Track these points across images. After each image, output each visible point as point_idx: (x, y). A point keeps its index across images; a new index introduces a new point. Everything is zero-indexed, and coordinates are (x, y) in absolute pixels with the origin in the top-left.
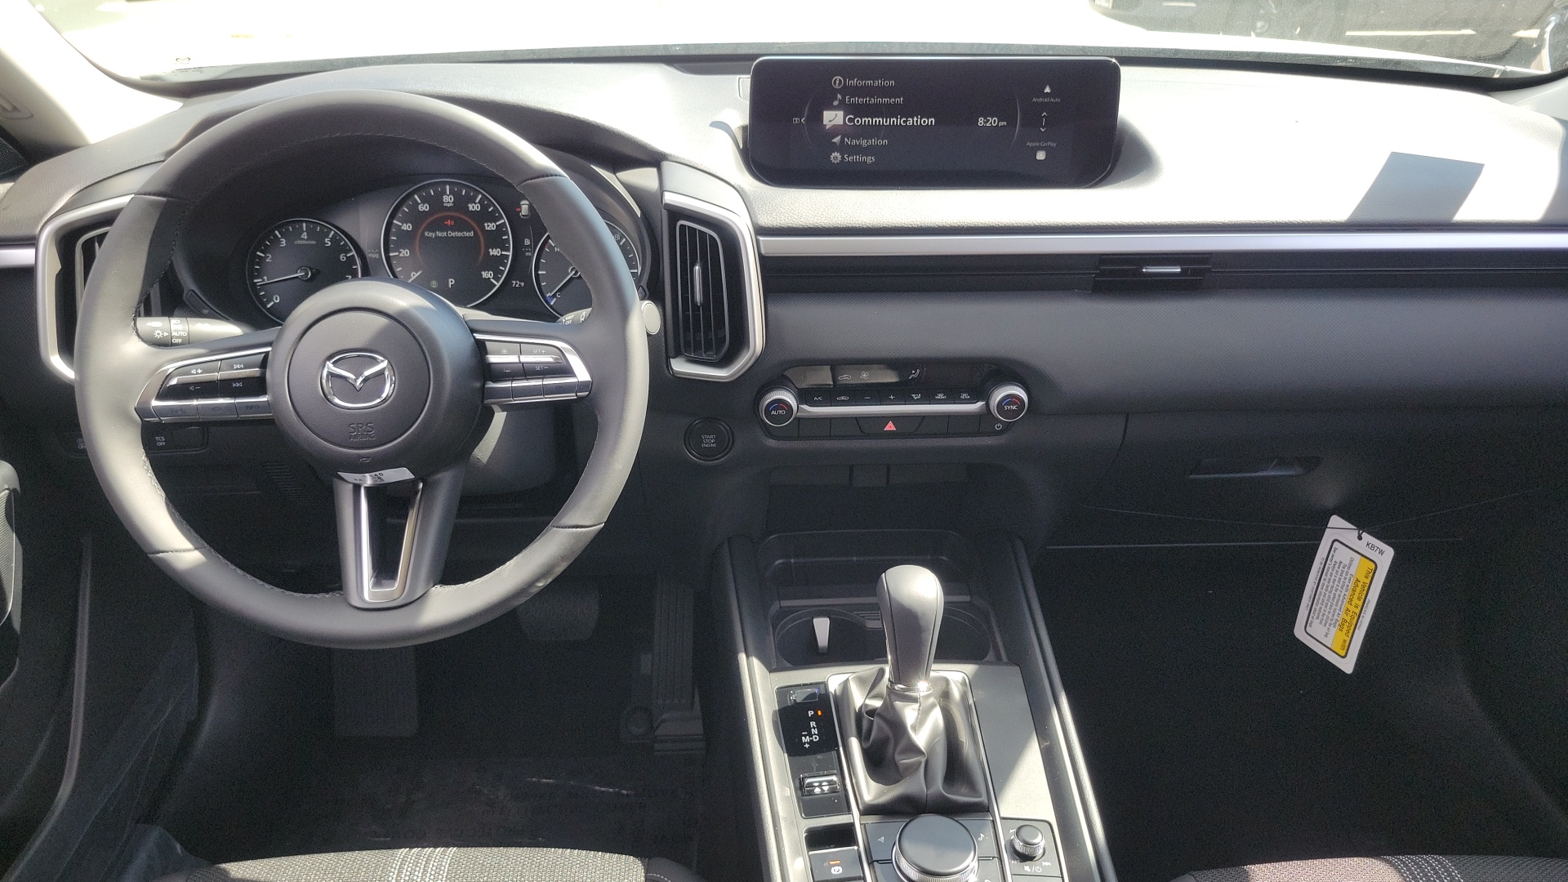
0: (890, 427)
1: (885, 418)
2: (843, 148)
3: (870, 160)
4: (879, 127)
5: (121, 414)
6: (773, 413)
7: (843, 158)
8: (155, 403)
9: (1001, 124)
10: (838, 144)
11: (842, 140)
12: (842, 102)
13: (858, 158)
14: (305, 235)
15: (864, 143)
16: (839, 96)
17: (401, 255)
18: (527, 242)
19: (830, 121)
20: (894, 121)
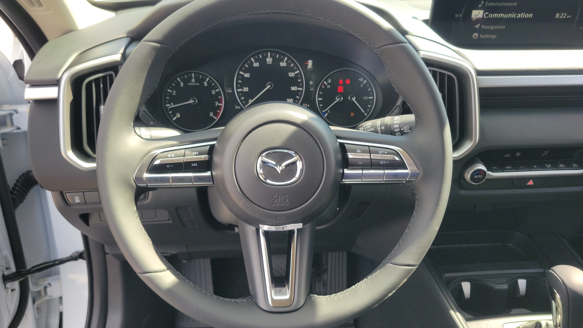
0: (531, 183)
1: (528, 178)
2: (480, 31)
3: (494, 37)
4: (501, 19)
6: (476, 177)
7: (479, 36)
8: (146, 175)
9: (568, 17)
10: (478, 29)
11: (480, 26)
12: (484, 5)
13: (487, 36)
14: (193, 80)
15: (492, 28)
16: (482, 2)
17: (244, 91)
18: (311, 83)
19: (475, 16)
20: (510, 16)
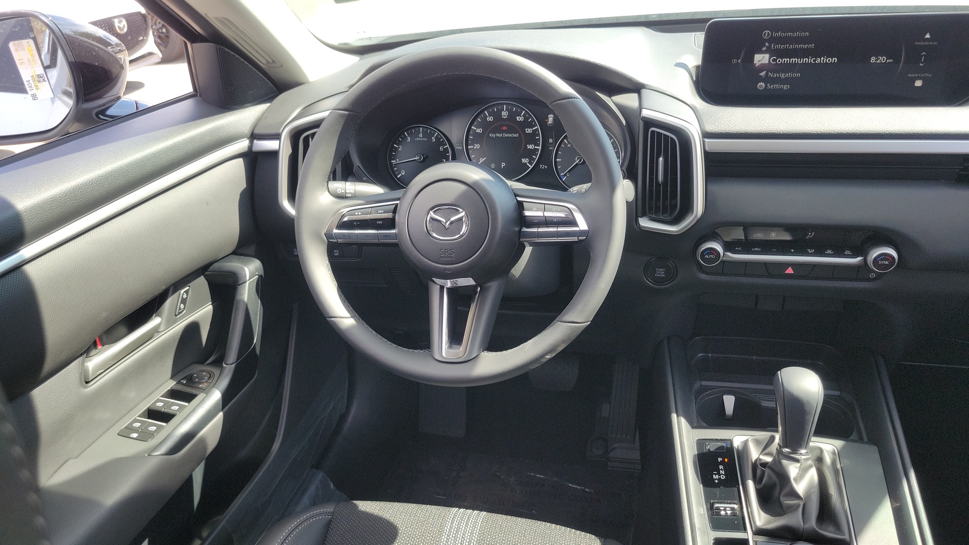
0: (790, 271)
1: (787, 265)
2: (766, 80)
3: (786, 87)
4: (794, 65)
5: (317, 236)
6: (706, 256)
7: (766, 86)
8: (335, 231)
9: (889, 61)
10: (764, 77)
11: (767, 74)
12: (769, 48)
13: (777, 86)
14: (421, 135)
15: (783, 76)
16: (767, 44)
17: (475, 149)
18: (551, 141)
19: (759, 61)
20: (806, 60)
